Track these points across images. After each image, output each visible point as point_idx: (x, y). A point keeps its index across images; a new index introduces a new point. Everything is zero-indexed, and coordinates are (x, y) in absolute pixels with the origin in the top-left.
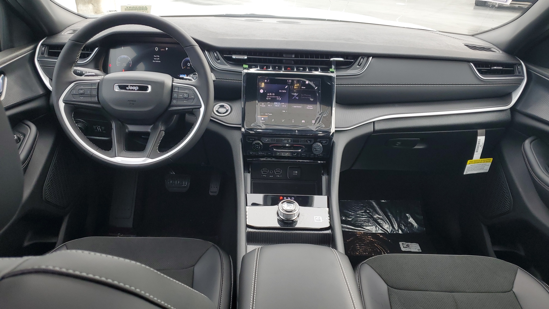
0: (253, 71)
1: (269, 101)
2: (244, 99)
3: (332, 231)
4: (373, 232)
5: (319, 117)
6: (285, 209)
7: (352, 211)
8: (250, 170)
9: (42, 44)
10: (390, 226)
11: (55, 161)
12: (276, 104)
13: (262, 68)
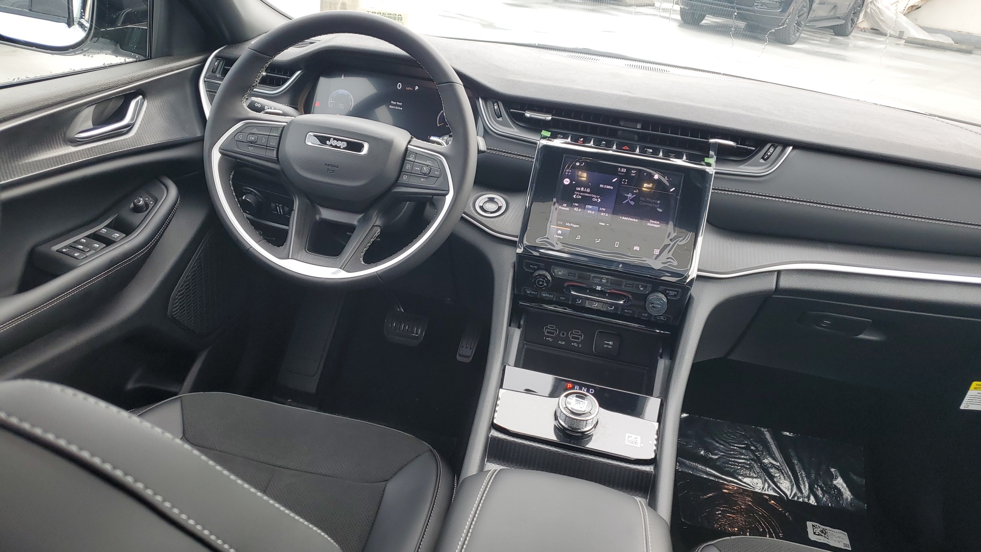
0: (558, 143)
1: (576, 201)
2: (532, 192)
3: (654, 469)
4: (757, 490)
5: (669, 244)
6: (570, 409)
7: (722, 442)
8: (522, 323)
9: (216, 56)
10: (792, 486)
11: (201, 254)
12: (590, 211)
13: (575, 140)
